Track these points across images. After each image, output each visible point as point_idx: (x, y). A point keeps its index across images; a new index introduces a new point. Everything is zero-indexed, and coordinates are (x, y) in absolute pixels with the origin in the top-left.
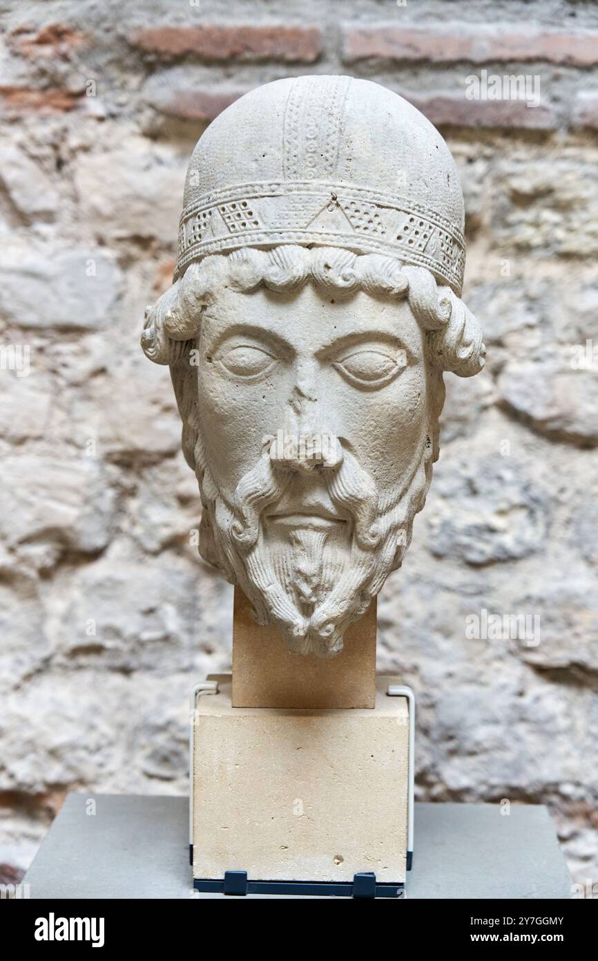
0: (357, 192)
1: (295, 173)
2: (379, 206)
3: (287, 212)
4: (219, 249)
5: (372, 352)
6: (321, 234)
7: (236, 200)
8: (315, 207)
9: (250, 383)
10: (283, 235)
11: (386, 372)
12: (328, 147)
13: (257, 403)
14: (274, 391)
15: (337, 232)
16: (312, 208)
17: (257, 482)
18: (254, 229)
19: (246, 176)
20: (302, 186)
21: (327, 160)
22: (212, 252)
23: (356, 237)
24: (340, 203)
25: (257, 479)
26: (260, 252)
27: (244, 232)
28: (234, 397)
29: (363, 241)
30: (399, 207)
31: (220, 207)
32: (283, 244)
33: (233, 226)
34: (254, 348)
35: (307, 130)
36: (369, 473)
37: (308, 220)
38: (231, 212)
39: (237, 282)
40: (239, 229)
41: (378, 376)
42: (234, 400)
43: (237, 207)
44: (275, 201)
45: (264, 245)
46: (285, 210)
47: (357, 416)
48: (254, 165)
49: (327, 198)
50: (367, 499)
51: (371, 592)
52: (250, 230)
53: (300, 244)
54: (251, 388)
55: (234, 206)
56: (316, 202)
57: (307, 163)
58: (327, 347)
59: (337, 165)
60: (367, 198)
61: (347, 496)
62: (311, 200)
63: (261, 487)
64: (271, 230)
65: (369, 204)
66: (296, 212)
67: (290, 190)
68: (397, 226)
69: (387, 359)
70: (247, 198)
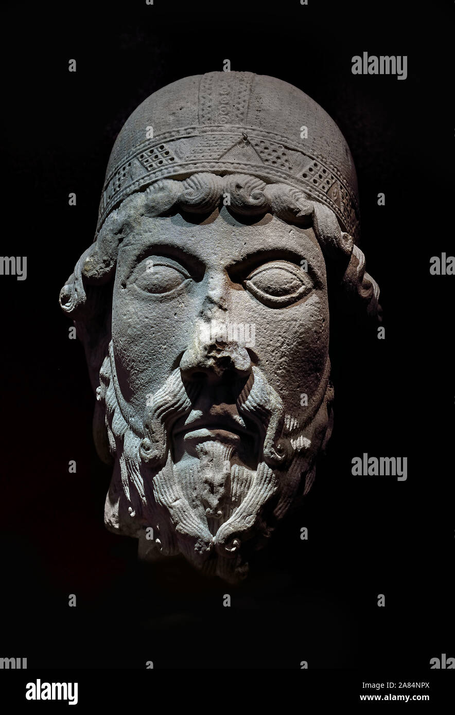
0: (266, 134)
1: (209, 119)
2: (286, 147)
3: (200, 148)
4: (137, 188)
5: (281, 268)
6: (232, 164)
7: (154, 147)
8: (227, 143)
9: (161, 301)
10: (198, 165)
11: (294, 289)
12: (239, 100)
13: (168, 320)
14: (185, 308)
15: (248, 163)
16: (224, 144)
17: (167, 394)
18: (170, 164)
19: (163, 127)
20: (215, 128)
21: (239, 110)
22: (130, 193)
23: (265, 168)
24: (251, 141)
25: (167, 393)
26: (176, 182)
27: (162, 168)
28: (147, 315)
29: (271, 172)
30: (304, 152)
31: (139, 156)
32: (197, 172)
33: (151, 166)
34: (168, 266)
35: (221, 89)
36: (276, 390)
37: (221, 153)
38: (149, 156)
39: (153, 207)
40: (156, 167)
41: (286, 292)
42: (147, 318)
43: (155, 151)
44: (190, 141)
45: (180, 175)
46: (199, 147)
47: (265, 331)
48: (172, 118)
49: (239, 137)
50: (274, 410)
51: (277, 514)
52: (167, 165)
53: (213, 172)
54: (164, 306)
55: (152, 152)
56: (228, 139)
57: (221, 112)
58: (238, 262)
59: (247, 114)
60: (275, 139)
61: (255, 405)
62: (223, 139)
63: (170, 399)
64: (186, 163)
65: (277, 144)
66: (210, 148)
67: (205, 132)
68: (303, 166)
69: (294, 277)
70: (164, 143)
